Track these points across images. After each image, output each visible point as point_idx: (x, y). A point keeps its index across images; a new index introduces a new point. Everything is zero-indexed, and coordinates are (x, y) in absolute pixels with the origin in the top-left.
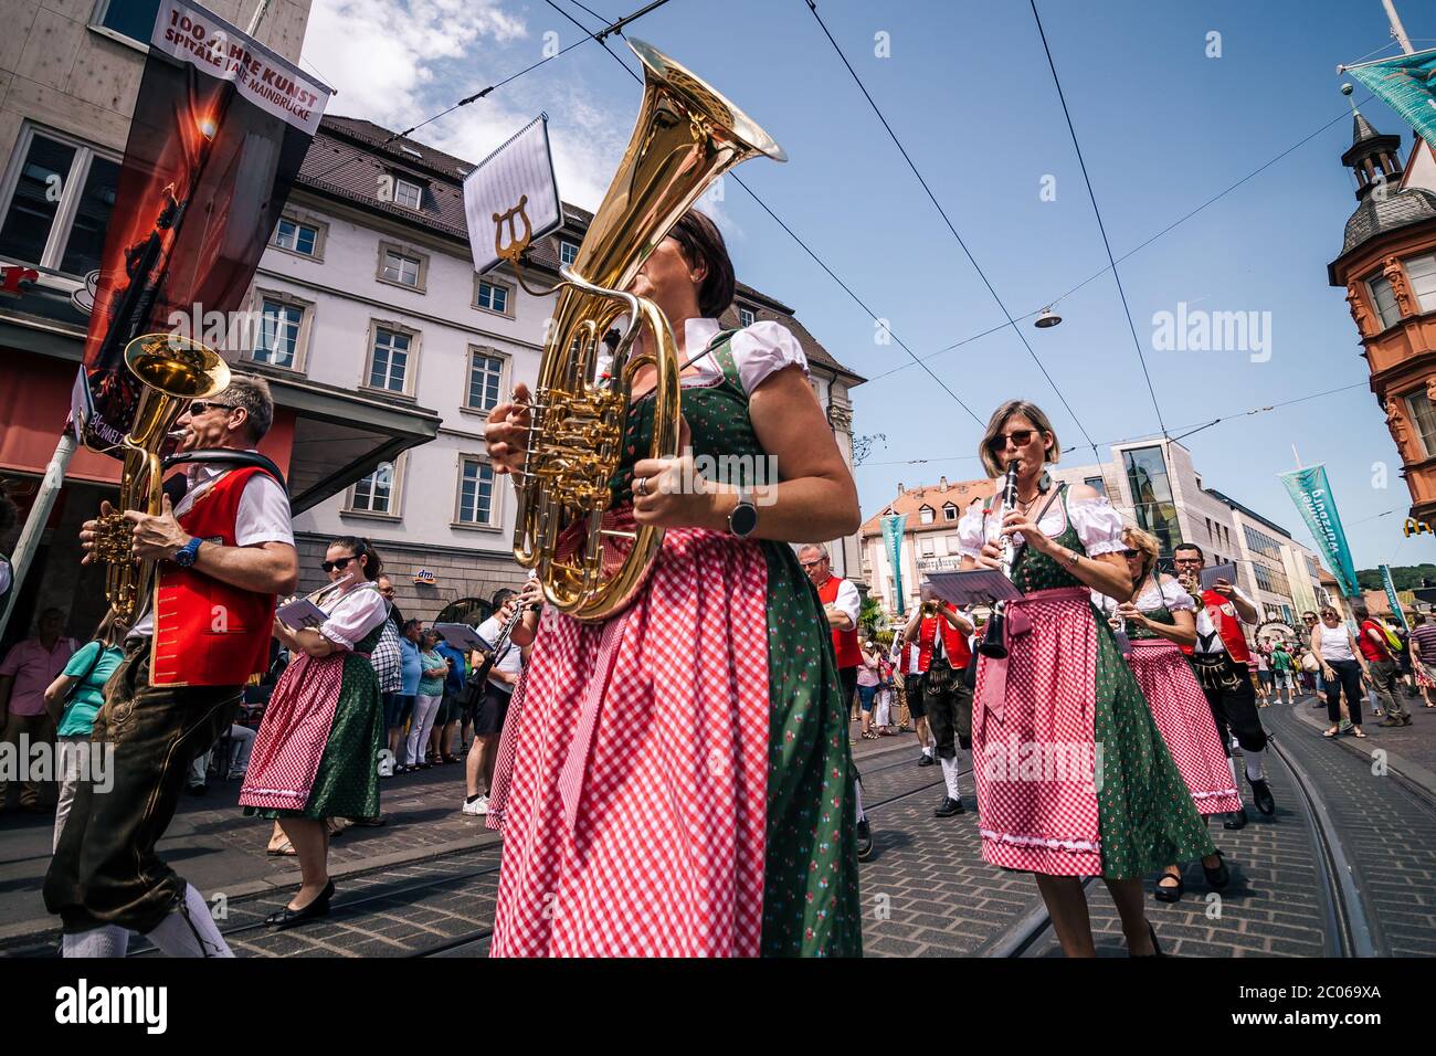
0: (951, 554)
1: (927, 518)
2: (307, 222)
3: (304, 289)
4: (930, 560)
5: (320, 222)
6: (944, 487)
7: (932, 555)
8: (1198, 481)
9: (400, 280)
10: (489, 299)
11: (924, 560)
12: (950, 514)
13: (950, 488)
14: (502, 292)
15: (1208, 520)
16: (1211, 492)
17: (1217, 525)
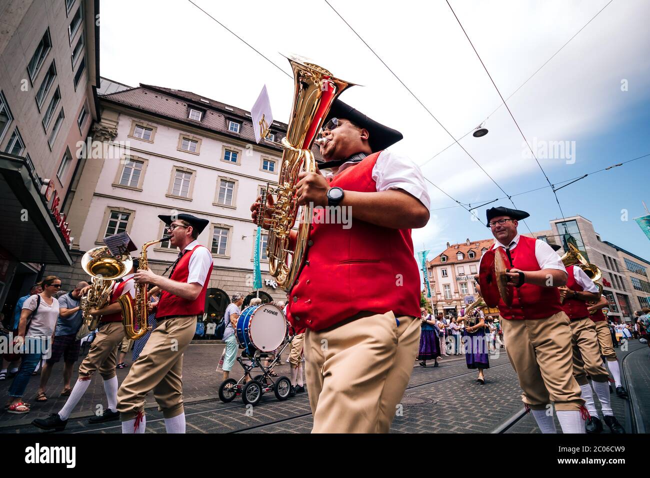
0: (472, 274)
1: (460, 257)
2: (147, 127)
3: (144, 154)
4: (463, 277)
5: (154, 127)
6: (468, 244)
7: (463, 274)
8: (598, 237)
9: (188, 150)
10: (229, 157)
11: (460, 277)
12: (471, 255)
13: (471, 244)
14: (235, 154)
15: (604, 256)
16: (606, 242)
17: (609, 258)
